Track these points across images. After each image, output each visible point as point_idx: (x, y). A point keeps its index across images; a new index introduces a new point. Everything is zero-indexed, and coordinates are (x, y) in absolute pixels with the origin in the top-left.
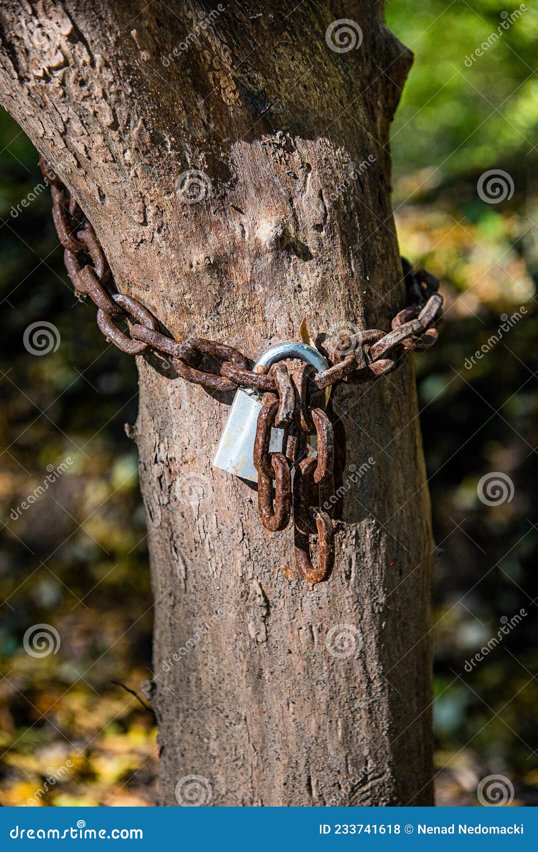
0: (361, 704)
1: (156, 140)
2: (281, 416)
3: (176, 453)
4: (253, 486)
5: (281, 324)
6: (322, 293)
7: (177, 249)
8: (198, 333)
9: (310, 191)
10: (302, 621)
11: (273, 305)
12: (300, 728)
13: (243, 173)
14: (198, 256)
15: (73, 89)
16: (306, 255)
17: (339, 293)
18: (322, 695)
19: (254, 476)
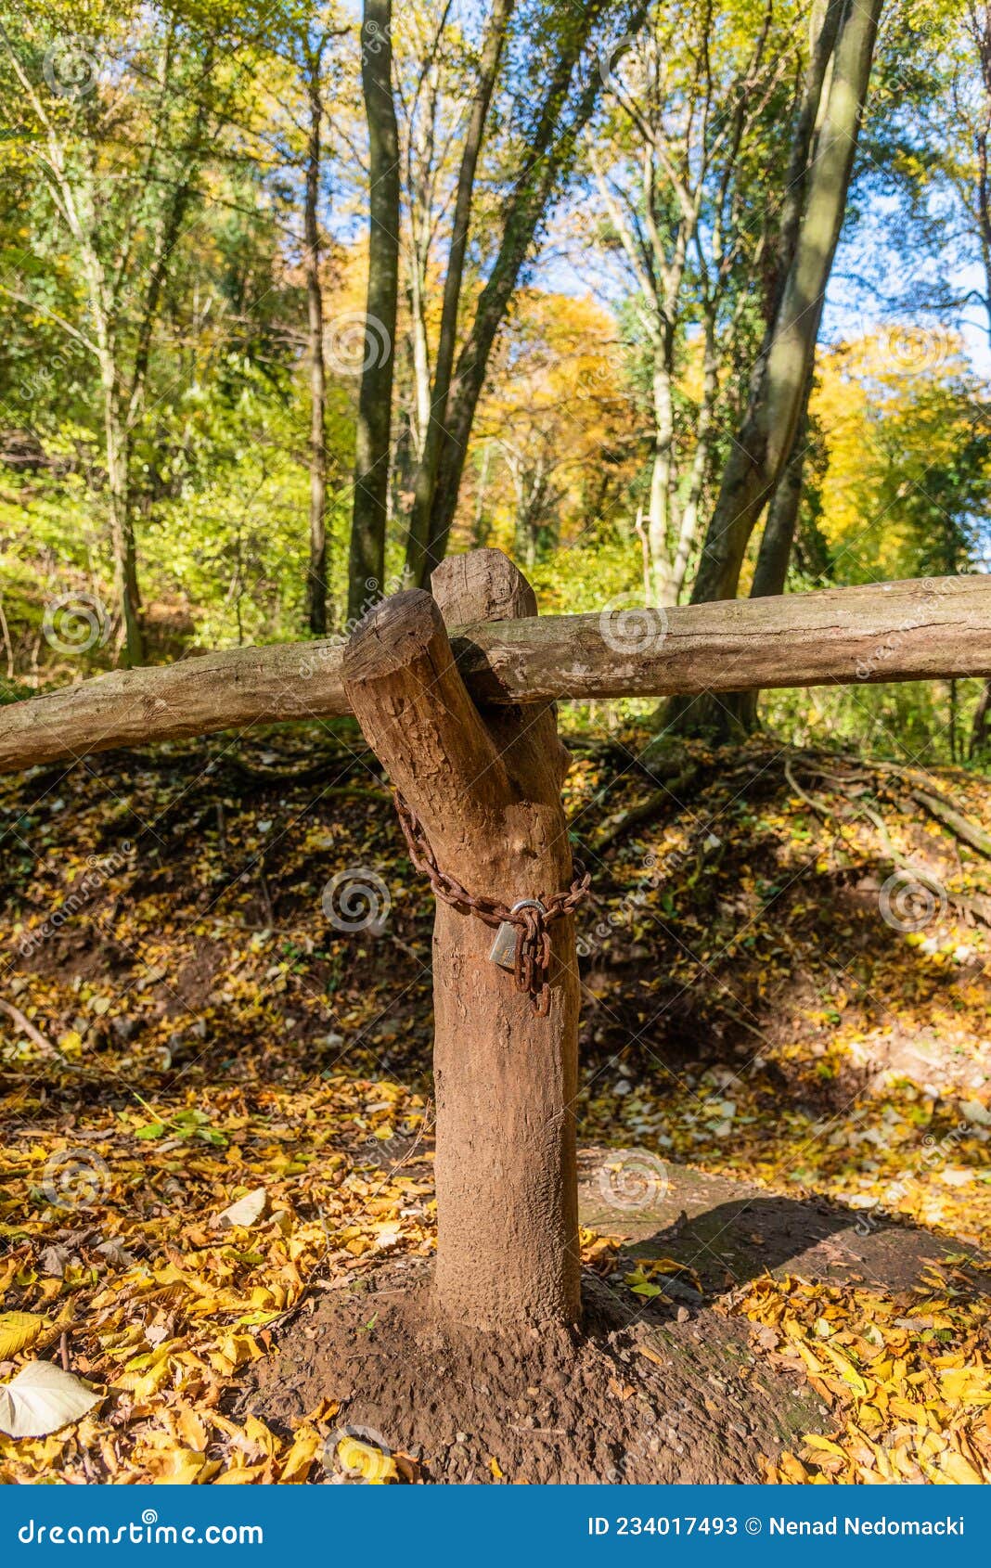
0: (552, 1078)
1: (474, 805)
2: (529, 936)
3: (465, 952)
4: (511, 971)
5: (522, 890)
6: (541, 875)
7: (476, 853)
8: (482, 894)
9: (538, 826)
10: (526, 1036)
11: (519, 880)
12: (523, 1091)
13: (508, 818)
14: (486, 858)
15: (440, 782)
16: (535, 856)
17: (549, 874)
18: (533, 1074)
19: (512, 965)
